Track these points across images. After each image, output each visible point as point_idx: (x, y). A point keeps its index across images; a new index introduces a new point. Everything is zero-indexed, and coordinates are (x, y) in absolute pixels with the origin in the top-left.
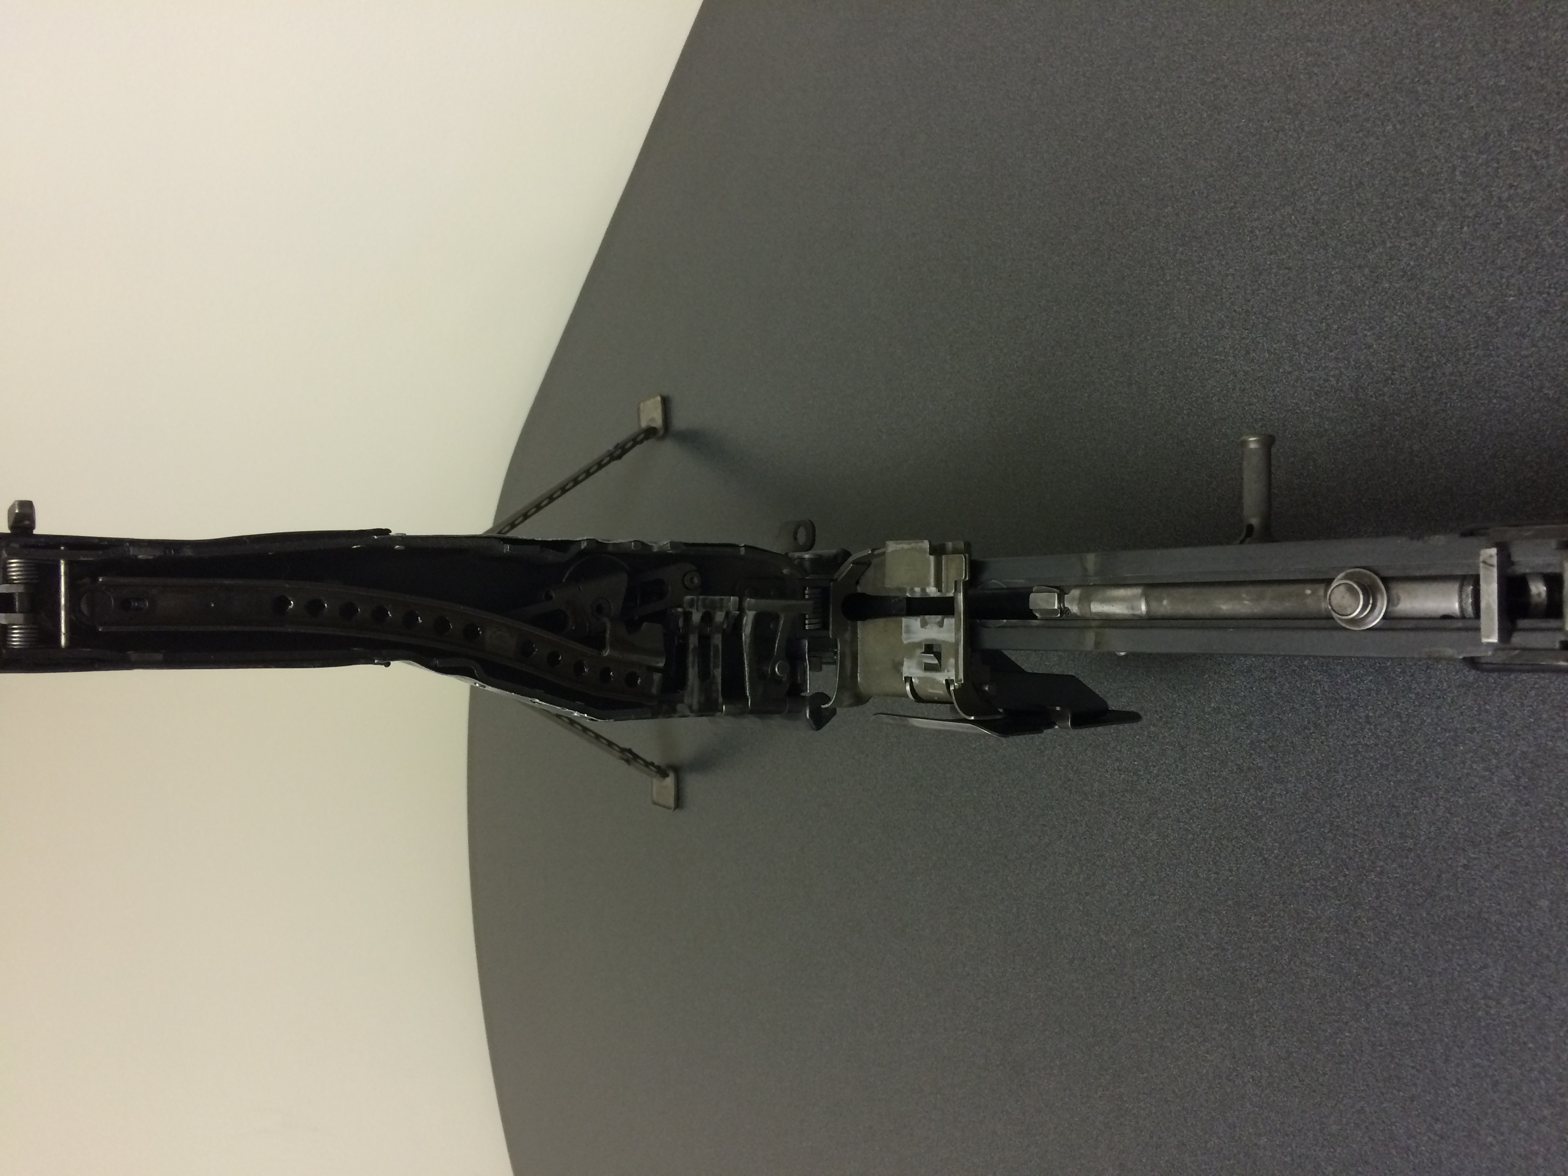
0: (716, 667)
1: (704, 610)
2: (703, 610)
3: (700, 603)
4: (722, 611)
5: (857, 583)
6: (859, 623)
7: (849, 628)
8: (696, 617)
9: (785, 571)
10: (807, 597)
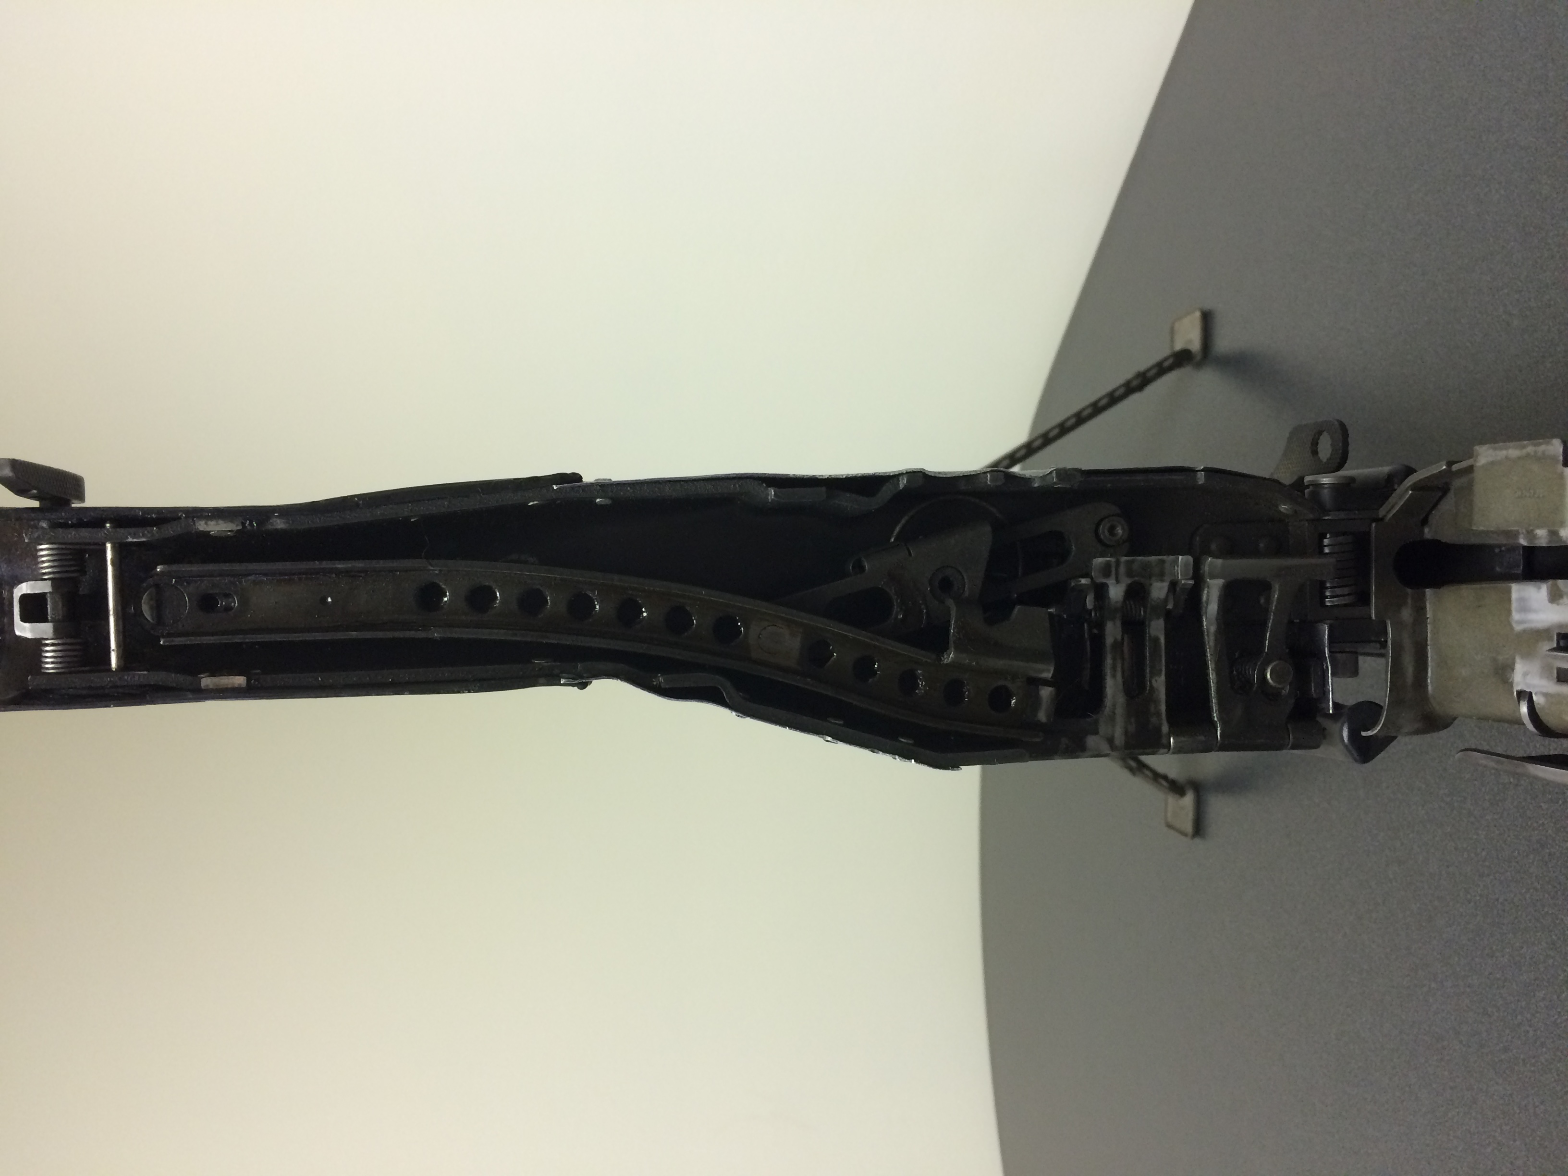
0: (1155, 673)
1: (1129, 581)
2: (1126, 581)
3: (1122, 569)
4: (1162, 581)
5: (1425, 522)
6: (1428, 592)
7: (1409, 601)
8: (1116, 592)
9: (1283, 508)
10: (1327, 550)
